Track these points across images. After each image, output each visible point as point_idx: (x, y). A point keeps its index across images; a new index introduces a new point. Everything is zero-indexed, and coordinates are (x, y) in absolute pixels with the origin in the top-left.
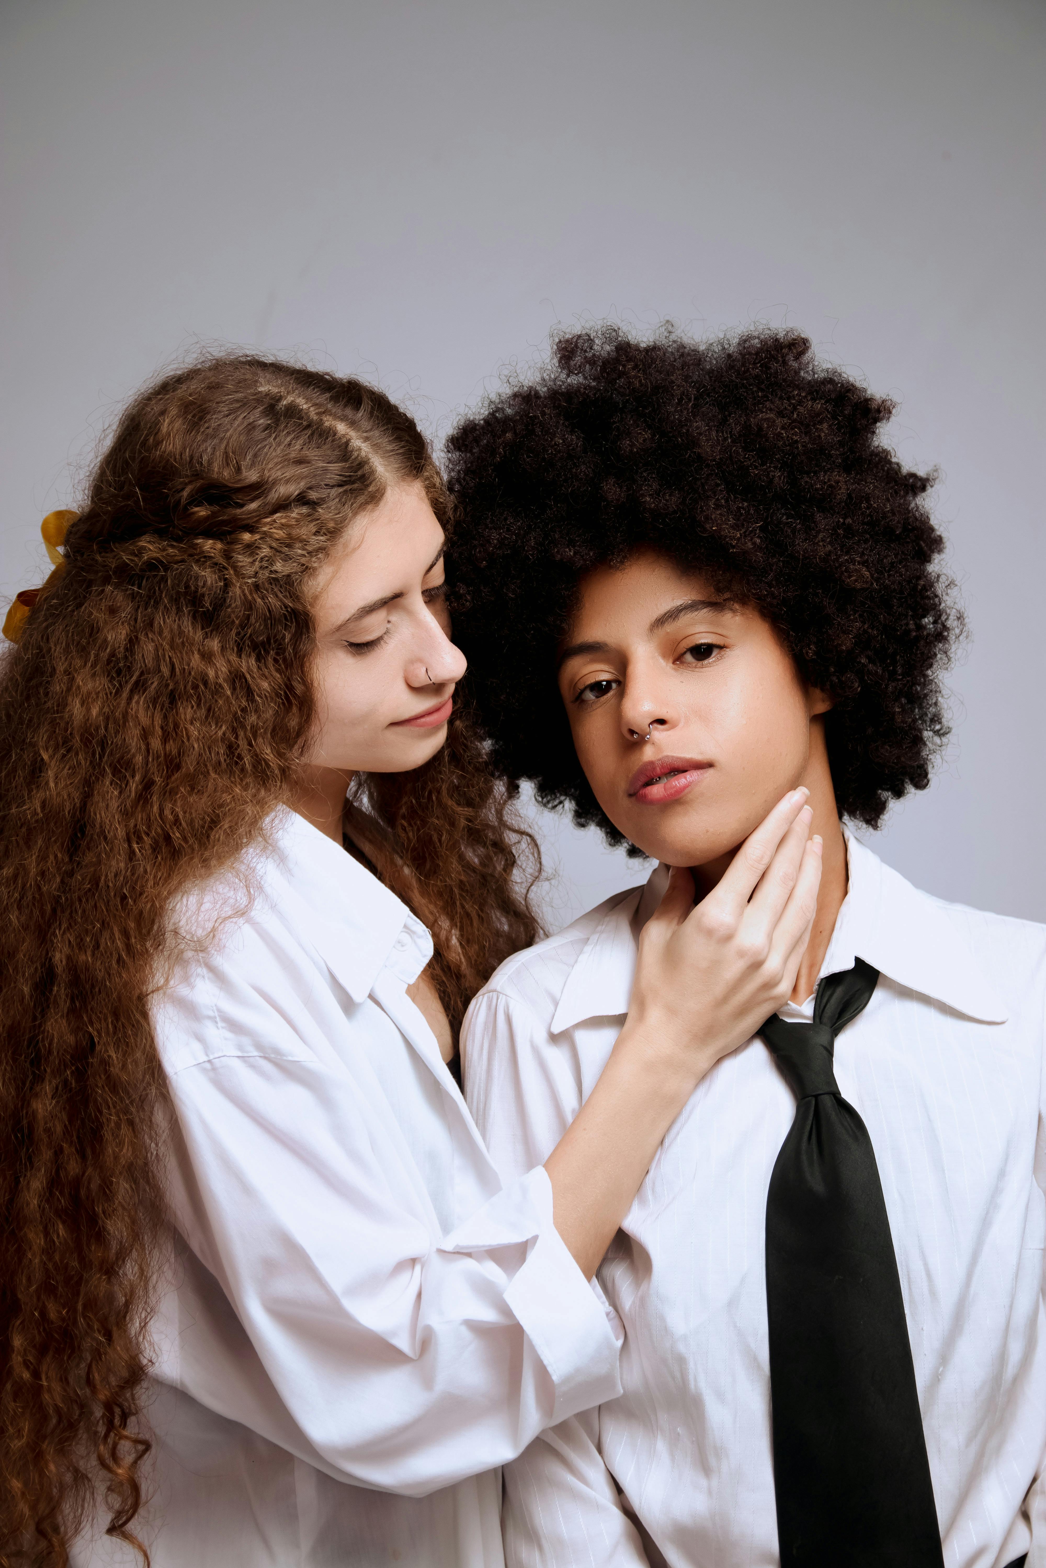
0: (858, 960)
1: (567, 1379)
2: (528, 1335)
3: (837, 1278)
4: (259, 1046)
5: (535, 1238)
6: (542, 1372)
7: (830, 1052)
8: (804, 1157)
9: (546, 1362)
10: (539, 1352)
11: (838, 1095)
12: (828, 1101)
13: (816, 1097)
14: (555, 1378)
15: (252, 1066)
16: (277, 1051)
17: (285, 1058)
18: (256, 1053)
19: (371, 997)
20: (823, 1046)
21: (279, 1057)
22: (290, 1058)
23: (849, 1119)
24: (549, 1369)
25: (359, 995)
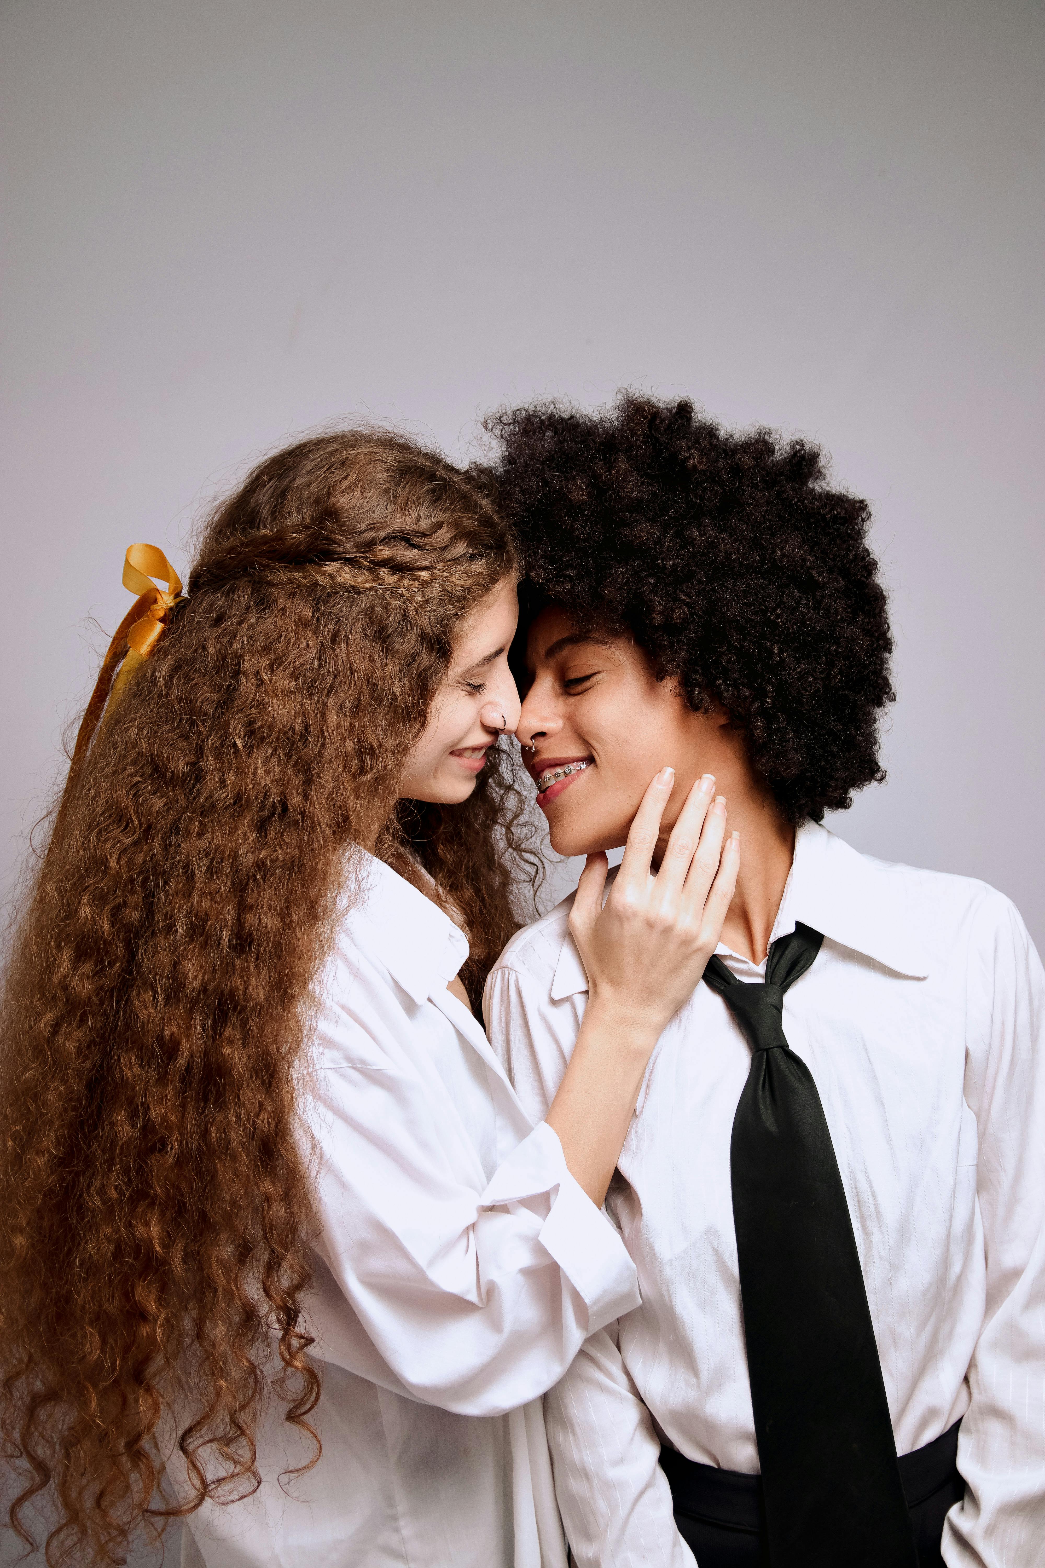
0: (798, 924)
1: (597, 1301)
2: (563, 1270)
3: (792, 1203)
4: (349, 1059)
5: (557, 1188)
6: (577, 1297)
7: (779, 1009)
8: (761, 1103)
9: (578, 1289)
10: (573, 1282)
11: (786, 1048)
12: (778, 1054)
13: (767, 1050)
14: (587, 1301)
15: (342, 1076)
16: (363, 1062)
17: (370, 1067)
18: (346, 1065)
19: (430, 1000)
20: (772, 1005)
21: (365, 1067)
22: (374, 1067)
23: (795, 1067)
24: (582, 1294)
25: (420, 998)
